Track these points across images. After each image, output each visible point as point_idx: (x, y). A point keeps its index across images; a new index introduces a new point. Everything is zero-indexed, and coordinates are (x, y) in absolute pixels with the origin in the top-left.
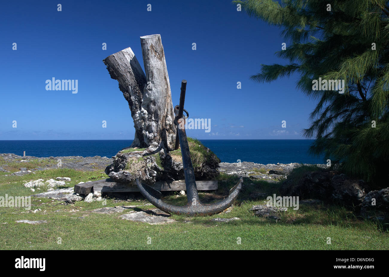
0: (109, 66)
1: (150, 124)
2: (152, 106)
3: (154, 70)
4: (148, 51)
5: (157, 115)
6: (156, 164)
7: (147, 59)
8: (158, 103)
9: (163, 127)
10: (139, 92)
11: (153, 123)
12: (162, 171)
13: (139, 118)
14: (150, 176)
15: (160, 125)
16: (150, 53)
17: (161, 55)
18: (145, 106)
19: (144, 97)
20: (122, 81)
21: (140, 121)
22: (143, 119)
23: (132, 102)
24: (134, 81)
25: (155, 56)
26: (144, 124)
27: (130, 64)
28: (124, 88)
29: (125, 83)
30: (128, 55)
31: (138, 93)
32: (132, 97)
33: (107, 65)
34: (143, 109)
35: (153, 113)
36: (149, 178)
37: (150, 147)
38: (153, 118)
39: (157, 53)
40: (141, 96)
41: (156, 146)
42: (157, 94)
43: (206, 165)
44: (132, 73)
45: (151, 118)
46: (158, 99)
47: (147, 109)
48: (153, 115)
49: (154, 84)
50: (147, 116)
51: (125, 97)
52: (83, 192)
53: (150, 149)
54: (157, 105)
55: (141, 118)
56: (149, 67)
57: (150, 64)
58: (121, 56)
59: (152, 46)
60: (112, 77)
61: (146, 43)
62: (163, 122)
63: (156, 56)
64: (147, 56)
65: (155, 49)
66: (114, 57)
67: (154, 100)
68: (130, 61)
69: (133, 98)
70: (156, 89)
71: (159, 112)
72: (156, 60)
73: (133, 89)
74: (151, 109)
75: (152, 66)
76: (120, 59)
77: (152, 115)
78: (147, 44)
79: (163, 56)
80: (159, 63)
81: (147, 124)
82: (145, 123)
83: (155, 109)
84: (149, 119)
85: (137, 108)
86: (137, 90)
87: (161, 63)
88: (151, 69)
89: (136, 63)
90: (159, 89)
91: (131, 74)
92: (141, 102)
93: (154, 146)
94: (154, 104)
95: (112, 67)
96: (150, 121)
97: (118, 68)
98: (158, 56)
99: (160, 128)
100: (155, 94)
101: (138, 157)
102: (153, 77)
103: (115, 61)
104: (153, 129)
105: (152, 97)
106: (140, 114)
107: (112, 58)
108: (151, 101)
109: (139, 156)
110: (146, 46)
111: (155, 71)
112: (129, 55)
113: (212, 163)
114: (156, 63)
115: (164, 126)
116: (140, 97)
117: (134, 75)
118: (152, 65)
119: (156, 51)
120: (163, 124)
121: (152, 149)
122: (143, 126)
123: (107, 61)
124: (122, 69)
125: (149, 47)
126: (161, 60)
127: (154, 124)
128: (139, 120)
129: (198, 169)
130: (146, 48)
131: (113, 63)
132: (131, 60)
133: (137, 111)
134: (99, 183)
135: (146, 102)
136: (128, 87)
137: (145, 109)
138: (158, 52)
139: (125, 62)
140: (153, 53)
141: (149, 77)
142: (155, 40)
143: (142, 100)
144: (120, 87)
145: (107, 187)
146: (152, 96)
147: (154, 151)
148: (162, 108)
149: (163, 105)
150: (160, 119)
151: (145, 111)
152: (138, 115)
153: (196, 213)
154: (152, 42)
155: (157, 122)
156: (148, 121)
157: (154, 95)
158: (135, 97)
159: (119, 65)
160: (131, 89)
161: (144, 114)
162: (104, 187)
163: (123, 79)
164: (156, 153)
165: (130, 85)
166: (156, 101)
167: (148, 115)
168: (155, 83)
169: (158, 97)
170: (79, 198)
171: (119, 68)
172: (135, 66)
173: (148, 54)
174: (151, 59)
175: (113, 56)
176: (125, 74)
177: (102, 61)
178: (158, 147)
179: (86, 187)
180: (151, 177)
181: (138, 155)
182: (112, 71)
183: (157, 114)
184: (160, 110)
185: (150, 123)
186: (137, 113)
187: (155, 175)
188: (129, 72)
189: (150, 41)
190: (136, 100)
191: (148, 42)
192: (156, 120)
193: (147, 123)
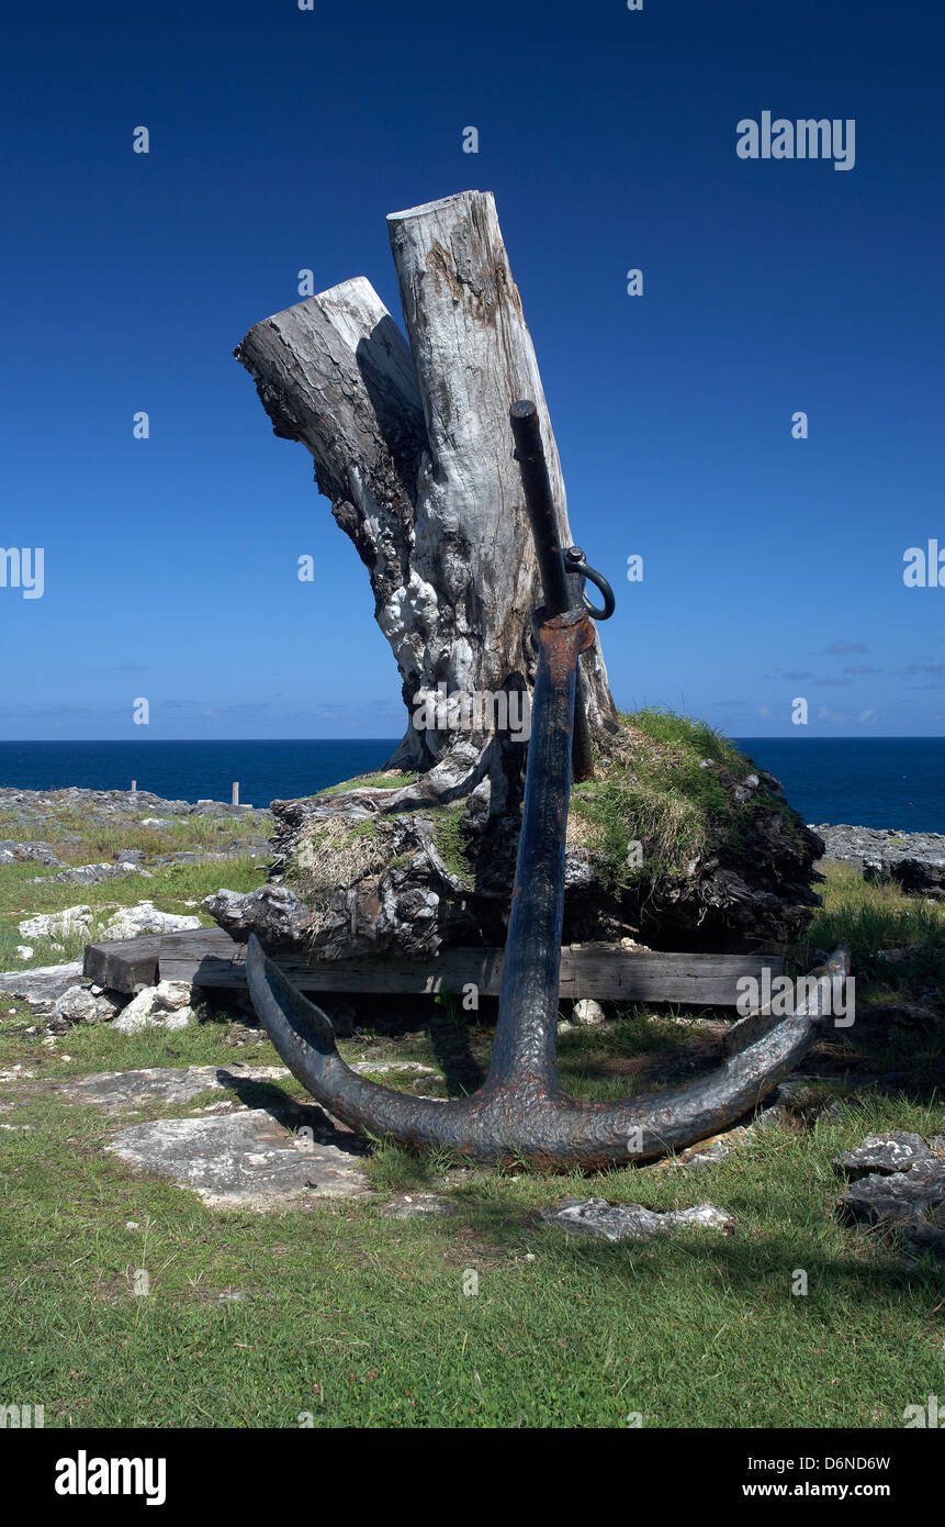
0: (258, 376)
1: (445, 651)
2: (454, 561)
3: (455, 374)
4: (419, 284)
5: (480, 603)
6: (436, 859)
7: (417, 324)
8: (477, 546)
9: (505, 665)
10: (397, 495)
11: (460, 649)
12: (464, 895)
13: (402, 624)
14: (402, 920)
15: (491, 654)
16: (429, 290)
17: (493, 294)
18: (424, 560)
19: (419, 516)
20: (321, 447)
21: (405, 640)
22: (419, 627)
23: (371, 545)
24: (376, 441)
25: (455, 303)
26: (422, 655)
27: (354, 360)
28: (332, 482)
29: (335, 453)
30: (348, 317)
31: (391, 500)
32: (367, 522)
33: (254, 371)
34: (415, 578)
35: (459, 597)
36: (393, 926)
37: (441, 766)
38: (462, 624)
39: (466, 287)
40: (408, 513)
41: (465, 764)
42: (470, 499)
43: (724, 864)
44: (366, 402)
45: (451, 622)
46: (479, 522)
47: (432, 576)
48: (461, 606)
49: (455, 448)
50: (433, 614)
51: (340, 524)
52: (116, 981)
53: (435, 778)
54: (474, 554)
55: (411, 624)
56: (430, 363)
57: (431, 347)
58: (313, 322)
59: (437, 254)
60: (279, 433)
61: (411, 239)
62: (507, 644)
63: (461, 304)
64: (419, 310)
65: (455, 269)
66: (278, 330)
67: (461, 530)
68: (357, 343)
69: (371, 524)
70: (466, 475)
71: (486, 588)
72: (460, 323)
73: (368, 479)
74: (450, 577)
75: (444, 357)
76: (308, 338)
77: (453, 606)
78: (415, 245)
79: (500, 302)
80: (480, 335)
81: (435, 653)
82: (426, 651)
83: (465, 574)
84: (441, 626)
85: (390, 574)
86: (387, 487)
87: (493, 337)
88: (440, 371)
89: (388, 353)
90: (480, 470)
91: (359, 407)
92: (408, 546)
93: (460, 765)
94: (464, 549)
95: (271, 382)
96: (448, 638)
97: (296, 383)
98: (470, 302)
99: (489, 672)
100: (464, 499)
101: (357, 817)
102: (449, 415)
103: (280, 350)
104: (460, 675)
105: (450, 514)
106: (405, 604)
107: (269, 337)
108: (448, 537)
109: (360, 814)
110: (408, 255)
111: (458, 384)
112: (354, 313)
113: (760, 857)
114: (462, 340)
115: (512, 661)
116: (403, 518)
117: (372, 411)
118: (442, 351)
119: (459, 280)
120: (506, 653)
121: (448, 776)
122: (420, 666)
123: (248, 354)
124: (313, 386)
125: (422, 261)
126: (492, 321)
127: (464, 650)
128: (402, 632)
129: (674, 886)
130: (411, 266)
131: (272, 359)
132: (363, 340)
133: (394, 590)
134: (184, 943)
135: (427, 543)
136: (346, 471)
137: (426, 580)
138: (469, 283)
139: (333, 347)
140: (446, 289)
141: (431, 416)
142: (452, 222)
143: (413, 536)
144: (318, 479)
145: (220, 960)
146: (451, 509)
147: (450, 790)
148: (500, 571)
149: (504, 551)
150: (492, 627)
151: (427, 590)
152: (397, 610)
153: (509, 1151)
154: (436, 231)
155: (476, 639)
156: (438, 640)
157: (460, 503)
158: (383, 519)
159: (298, 365)
160: (360, 481)
161: (423, 603)
162: (208, 961)
163: (321, 436)
164: (459, 797)
165: (355, 463)
166: (471, 538)
167: (439, 606)
168: (459, 441)
169: (477, 512)
170: (100, 1007)
171: (302, 382)
172: (387, 365)
173: (421, 298)
174: (436, 322)
175: (273, 326)
176: (329, 411)
177: (232, 356)
178: (471, 771)
179: (125, 959)
180: (405, 925)
181: (361, 809)
182: (272, 399)
183: (478, 599)
184: (491, 578)
185: (447, 647)
186: (394, 598)
187: (426, 912)
188: (350, 398)
189: (425, 230)
190: (387, 537)
191: (416, 234)
192: (472, 634)
193: (437, 647)
